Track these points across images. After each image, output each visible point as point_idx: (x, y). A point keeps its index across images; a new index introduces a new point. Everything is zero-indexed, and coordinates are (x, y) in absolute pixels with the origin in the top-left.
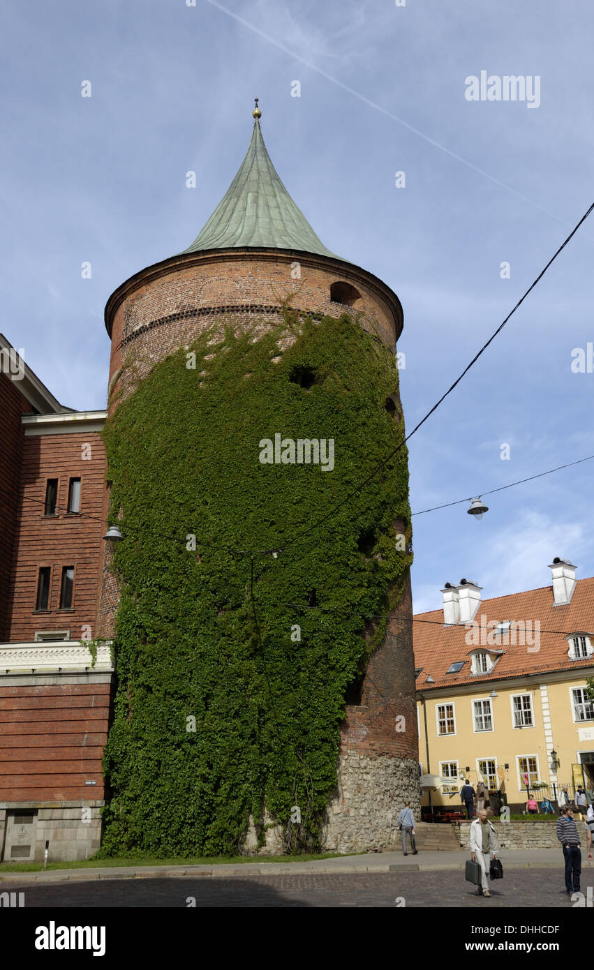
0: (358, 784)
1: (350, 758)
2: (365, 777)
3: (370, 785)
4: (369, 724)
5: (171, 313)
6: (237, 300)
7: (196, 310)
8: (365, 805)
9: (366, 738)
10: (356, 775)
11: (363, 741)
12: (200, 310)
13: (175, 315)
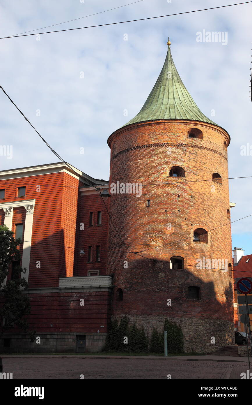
0: (196, 329)
1: (193, 319)
2: (199, 327)
3: (202, 330)
4: (201, 307)
5: (126, 148)
6: (149, 142)
7: (135, 147)
8: (199, 337)
9: (200, 312)
10: (196, 326)
11: (198, 313)
12: (136, 147)
13: (128, 149)
